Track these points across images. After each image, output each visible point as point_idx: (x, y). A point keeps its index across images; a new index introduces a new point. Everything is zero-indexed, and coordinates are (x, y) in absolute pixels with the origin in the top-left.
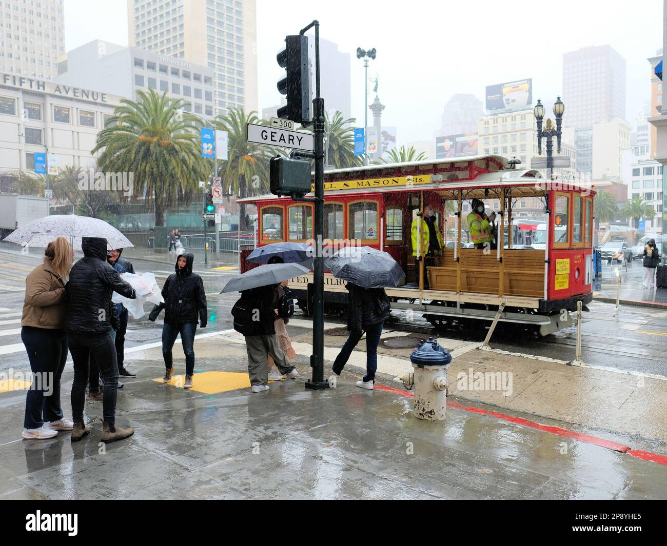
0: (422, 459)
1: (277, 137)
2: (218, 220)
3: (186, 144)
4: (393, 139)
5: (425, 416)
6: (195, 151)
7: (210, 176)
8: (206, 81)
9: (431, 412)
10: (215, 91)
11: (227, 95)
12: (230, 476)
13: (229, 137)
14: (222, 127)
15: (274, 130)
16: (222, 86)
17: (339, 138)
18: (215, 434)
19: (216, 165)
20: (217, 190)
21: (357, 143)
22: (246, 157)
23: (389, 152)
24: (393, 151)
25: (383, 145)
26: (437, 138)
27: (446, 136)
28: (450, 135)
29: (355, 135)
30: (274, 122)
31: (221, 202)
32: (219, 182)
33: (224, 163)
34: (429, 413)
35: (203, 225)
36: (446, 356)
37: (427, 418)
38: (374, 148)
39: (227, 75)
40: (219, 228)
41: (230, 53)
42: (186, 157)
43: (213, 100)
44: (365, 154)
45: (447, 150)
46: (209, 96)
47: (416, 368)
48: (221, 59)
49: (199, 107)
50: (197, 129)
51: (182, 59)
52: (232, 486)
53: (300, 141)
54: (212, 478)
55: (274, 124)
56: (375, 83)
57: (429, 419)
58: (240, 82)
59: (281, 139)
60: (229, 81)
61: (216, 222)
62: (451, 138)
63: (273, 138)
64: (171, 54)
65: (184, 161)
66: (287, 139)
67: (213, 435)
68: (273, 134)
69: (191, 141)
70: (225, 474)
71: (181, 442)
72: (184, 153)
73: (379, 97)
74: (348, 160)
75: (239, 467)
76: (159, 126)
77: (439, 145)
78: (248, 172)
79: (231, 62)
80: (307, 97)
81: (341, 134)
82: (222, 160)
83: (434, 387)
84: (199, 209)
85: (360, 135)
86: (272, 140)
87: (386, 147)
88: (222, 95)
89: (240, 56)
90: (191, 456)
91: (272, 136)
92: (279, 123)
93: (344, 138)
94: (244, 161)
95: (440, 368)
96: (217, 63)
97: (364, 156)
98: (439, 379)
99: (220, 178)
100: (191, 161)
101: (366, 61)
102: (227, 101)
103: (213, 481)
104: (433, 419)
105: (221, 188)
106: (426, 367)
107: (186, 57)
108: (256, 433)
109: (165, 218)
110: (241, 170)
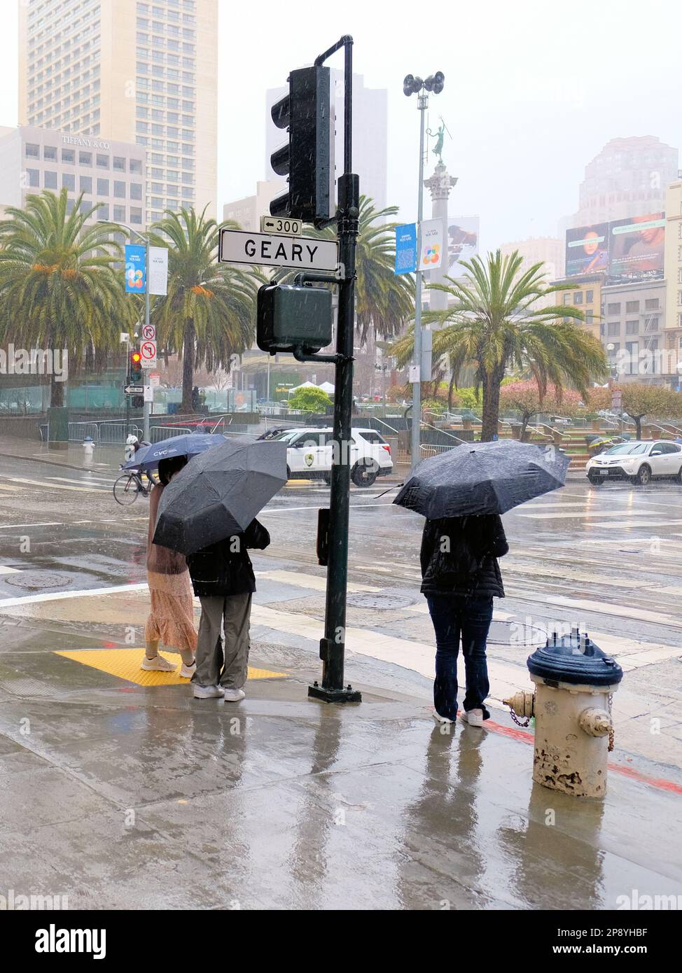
0: (555, 867)
1: (272, 250)
2: (148, 396)
3: (101, 272)
4: (472, 240)
5: (558, 783)
6: (115, 283)
7: (138, 324)
8: (132, 167)
9: (572, 777)
10: (147, 182)
11: (165, 188)
12: (184, 831)
13: (170, 257)
14: (158, 242)
15: (266, 239)
16: (157, 173)
17: (365, 246)
18: (157, 754)
19: (148, 305)
20: (148, 345)
21: (400, 252)
22: (195, 289)
23: (466, 265)
24: (473, 261)
25: (450, 253)
26: (569, 232)
27: (589, 224)
28: (597, 222)
29: (397, 238)
30: (268, 224)
31: (154, 366)
32: (152, 333)
33: (162, 300)
34: (568, 777)
35: (123, 404)
36: (610, 669)
37: (564, 788)
38: (434, 261)
39: (166, 153)
40: (148, 410)
41: (173, 117)
42: (101, 294)
43: (143, 198)
44: (416, 272)
45: (591, 253)
46: (136, 192)
47: (539, 685)
48: (157, 129)
49: (120, 211)
50: (118, 247)
51: (97, 137)
52: (189, 848)
53: (312, 254)
54: (154, 828)
55: (267, 228)
56: (437, 137)
57: (568, 791)
58: (188, 163)
59: (278, 254)
60: (170, 164)
61: (145, 399)
62: (601, 229)
63: (266, 253)
64: (79, 131)
65: (98, 302)
66: (289, 253)
67: (152, 756)
68: (265, 246)
69: (108, 266)
70: (177, 826)
71: (102, 759)
72: (97, 289)
73: (445, 163)
74: (382, 285)
75: (200, 819)
76: (60, 248)
77: (572, 244)
78: (200, 314)
79: (173, 131)
80: (326, 175)
81: (369, 237)
82: (157, 296)
83: (581, 727)
84: (117, 378)
85: (408, 237)
86: (263, 256)
87: (457, 256)
88: (157, 188)
89: (188, 120)
90: (121, 786)
91: (263, 249)
92: (277, 225)
93: (374, 244)
94: (194, 296)
95: (597, 691)
96: (150, 135)
97: (414, 276)
98: (592, 714)
99: (154, 327)
100: (108, 302)
101: (423, 99)
102: (165, 196)
103: (156, 835)
104: (577, 792)
105: (155, 343)
106: (563, 685)
107: (103, 134)
108: (225, 763)
109: (65, 394)
110: (188, 312)
